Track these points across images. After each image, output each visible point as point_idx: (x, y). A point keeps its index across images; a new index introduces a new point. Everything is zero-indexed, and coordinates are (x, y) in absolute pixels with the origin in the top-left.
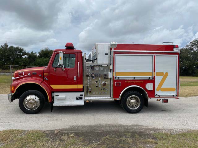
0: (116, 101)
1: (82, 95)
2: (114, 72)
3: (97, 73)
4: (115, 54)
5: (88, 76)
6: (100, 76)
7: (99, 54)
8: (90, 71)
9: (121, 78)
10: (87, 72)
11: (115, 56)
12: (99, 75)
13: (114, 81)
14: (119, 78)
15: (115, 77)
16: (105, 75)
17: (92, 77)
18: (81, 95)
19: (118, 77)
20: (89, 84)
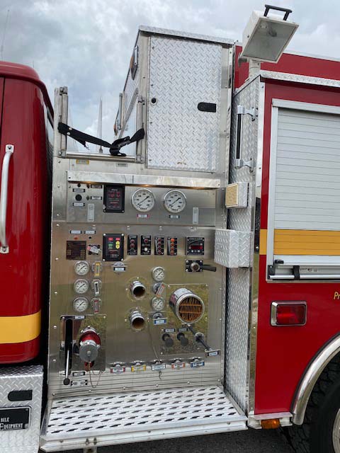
0: (269, 433)
1: (27, 395)
2: (264, 226)
3: (145, 232)
4: (277, 102)
5: (76, 250)
6: (163, 247)
7: (159, 102)
8: (91, 215)
9: (309, 268)
10: (75, 225)
11: (275, 112)
12: (155, 243)
13: (267, 291)
14: (295, 270)
15: (269, 262)
16: (195, 246)
17: (107, 256)
18: (14, 396)
19: (290, 261)
20: (81, 305)
